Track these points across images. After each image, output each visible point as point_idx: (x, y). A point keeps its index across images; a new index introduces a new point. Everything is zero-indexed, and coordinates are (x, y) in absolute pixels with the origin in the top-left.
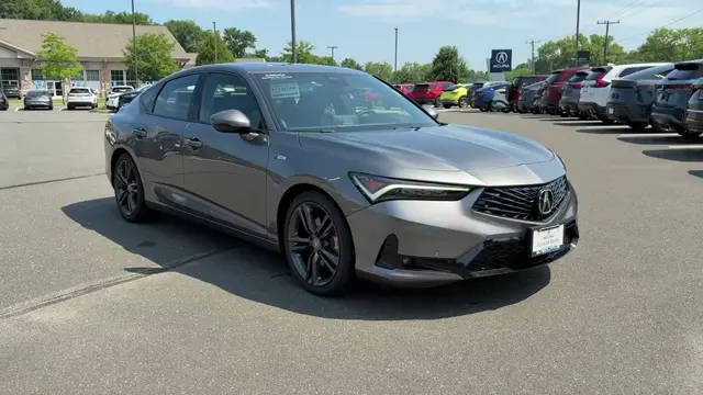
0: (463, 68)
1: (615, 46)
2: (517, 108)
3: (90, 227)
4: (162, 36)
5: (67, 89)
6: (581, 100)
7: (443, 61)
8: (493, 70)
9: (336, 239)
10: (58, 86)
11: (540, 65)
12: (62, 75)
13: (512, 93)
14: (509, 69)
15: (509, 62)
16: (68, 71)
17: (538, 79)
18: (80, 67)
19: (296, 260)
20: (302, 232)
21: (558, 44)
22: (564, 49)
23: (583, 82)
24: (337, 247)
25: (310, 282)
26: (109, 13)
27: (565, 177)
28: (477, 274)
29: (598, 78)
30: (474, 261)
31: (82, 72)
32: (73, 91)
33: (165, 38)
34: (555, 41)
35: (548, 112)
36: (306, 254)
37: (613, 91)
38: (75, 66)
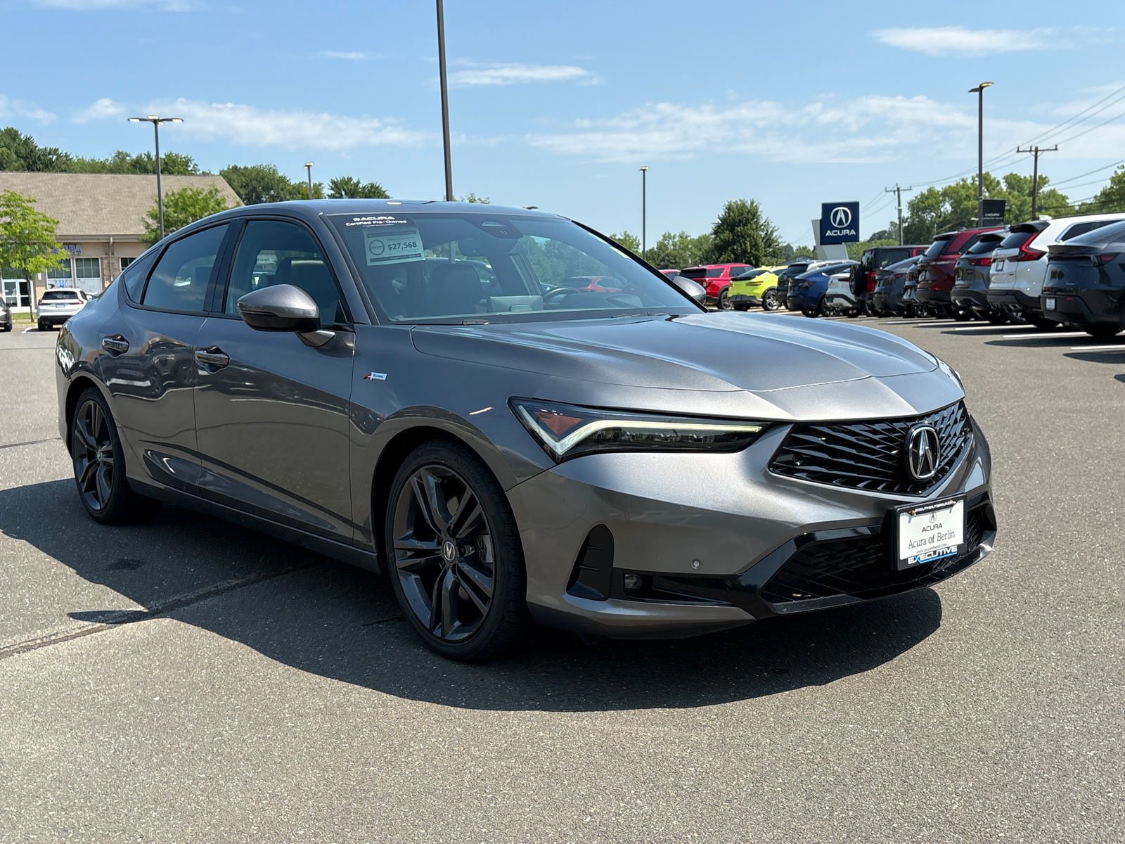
0: (769, 241)
1: (1052, 194)
2: (872, 307)
3: (20, 536)
4: (214, 192)
5: (38, 292)
6: (992, 286)
7: (732, 230)
8: (824, 240)
9: (487, 541)
10: (24, 289)
11: (914, 232)
12: (30, 267)
13: (862, 279)
14: (855, 238)
15: (855, 225)
16: (41, 259)
17: (909, 253)
18: (64, 254)
19: (410, 586)
20: (423, 530)
21: (945, 194)
22: (956, 204)
23: (995, 253)
24: (490, 559)
25: (438, 632)
26: (121, 156)
27: (961, 404)
28: (783, 608)
29: (1022, 244)
30: (775, 579)
31: (67, 262)
32: (48, 295)
33: (219, 196)
34: (939, 188)
35: (932, 314)
36: (430, 572)
37: (1052, 267)
38: (55, 252)
